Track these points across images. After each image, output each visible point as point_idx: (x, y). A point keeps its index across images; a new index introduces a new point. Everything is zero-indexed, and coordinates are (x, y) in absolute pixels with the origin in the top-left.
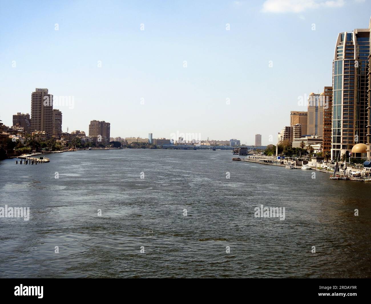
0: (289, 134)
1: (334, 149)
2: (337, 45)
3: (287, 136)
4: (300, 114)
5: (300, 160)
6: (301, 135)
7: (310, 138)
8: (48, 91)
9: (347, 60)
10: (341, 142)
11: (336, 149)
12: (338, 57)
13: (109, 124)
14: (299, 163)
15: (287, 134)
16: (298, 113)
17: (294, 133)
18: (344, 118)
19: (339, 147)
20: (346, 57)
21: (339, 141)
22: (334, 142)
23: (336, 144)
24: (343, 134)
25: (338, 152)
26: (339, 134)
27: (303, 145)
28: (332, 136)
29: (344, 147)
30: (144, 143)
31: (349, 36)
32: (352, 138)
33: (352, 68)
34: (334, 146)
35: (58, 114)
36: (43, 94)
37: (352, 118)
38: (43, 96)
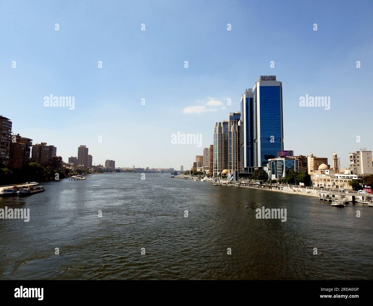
2: (215, 127)
4: (200, 157)
5: (200, 177)
6: (200, 166)
7: (204, 167)
8: (86, 146)
9: (219, 134)
10: (218, 169)
11: (215, 172)
12: (215, 132)
13: (115, 161)
14: (200, 178)
15: (194, 165)
17: (197, 165)
18: (219, 158)
19: (216, 171)
20: (219, 132)
21: (217, 169)
22: (215, 169)
23: (215, 170)
25: (216, 173)
26: (217, 165)
27: (201, 170)
28: (214, 166)
29: (219, 171)
30: (131, 170)
31: (220, 123)
32: (222, 167)
33: (222, 137)
34: (215, 171)
35: (91, 157)
36: (84, 148)
37: (222, 158)
38: (84, 149)
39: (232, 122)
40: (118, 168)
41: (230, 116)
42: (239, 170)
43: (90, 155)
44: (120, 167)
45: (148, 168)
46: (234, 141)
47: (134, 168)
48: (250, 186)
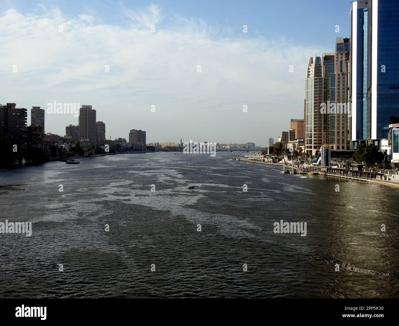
0: (286, 137)
1: (307, 149)
2: (309, 67)
3: (283, 139)
4: (299, 121)
6: (293, 138)
7: (300, 140)
8: (92, 107)
9: (316, 79)
10: (313, 143)
11: (309, 149)
12: (309, 76)
13: (145, 132)
15: (283, 137)
16: (297, 120)
17: (289, 136)
18: (315, 124)
19: (311, 147)
20: (315, 76)
21: (311, 143)
22: (307, 144)
23: (309, 145)
24: (314, 137)
25: (311, 151)
26: (311, 137)
27: (294, 146)
28: (306, 139)
29: (315, 147)
30: (175, 147)
31: (318, 59)
32: (321, 140)
33: (320, 85)
34: (307, 147)
35: (102, 125)
36: (88, 109)
37: (321, 124)
38: (88, 111)
39: (342, 54)
40: (155, 144)
41: (338, 44)
42: (348, 145)
43: (101, 121)
46: (339, 92)
47: (182, 144)
48: (357, 175)
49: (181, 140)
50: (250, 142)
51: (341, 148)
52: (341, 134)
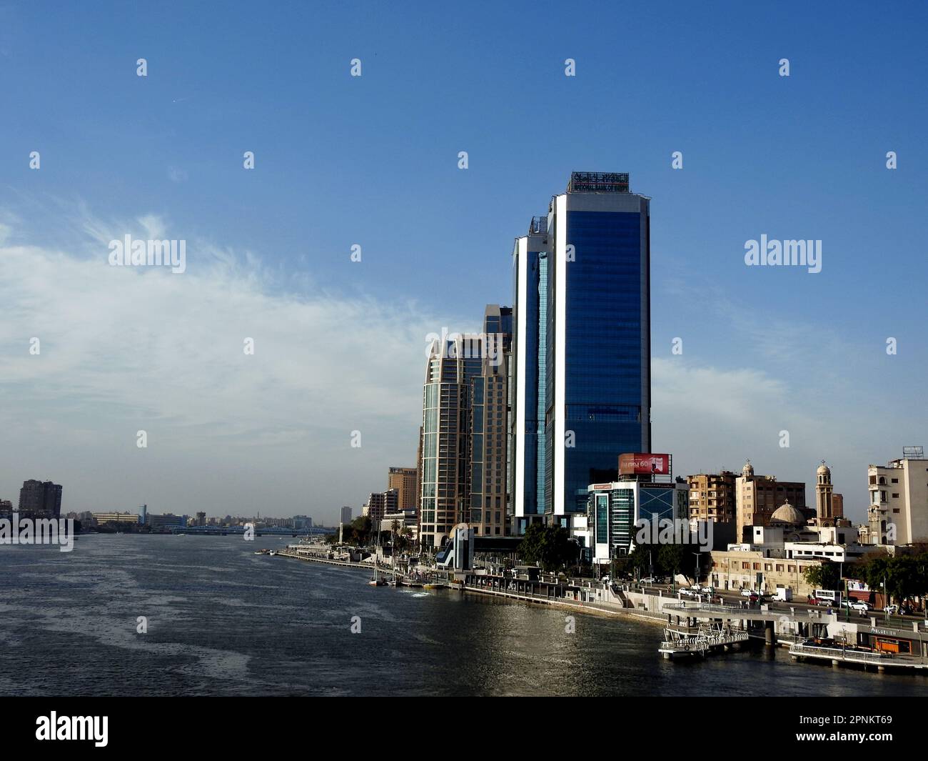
0: (377, 506)
1: (424, 533)
3: (373, 510)
4: (406, 472)
7: (408, 513)
9: (445, 385)
10: (436, 520)
11: (427, 533)
12: (431, 379)
13: (61, 487)
15: (373, 506)
16: (402, 469)
17: (386, 505)
18: (440, 480)
19: (431, 529)
20: (443, 379)
21: (432, 520)
22: (424, 521)
23: (427, 524)
24: (439, 508)
25: (432, 538)
26: (432, 506)
27: (396, 526)
28: (422, 511)
29: (440, 529)
30: (130, 524)
32: (452, 514)
33: (453, 398)
34: (424, 527)
37: (452, 480)
40: (82, 514)
41: (489, 318)
42: (508, 525)
44: (92, 512)
45: (202, 515)
46: (490, 415)
47: (146, 516)
48: (527, 591)
49: (145, 506)
50: (301, 514)
51: (493, 531)
52: (493, 501)
